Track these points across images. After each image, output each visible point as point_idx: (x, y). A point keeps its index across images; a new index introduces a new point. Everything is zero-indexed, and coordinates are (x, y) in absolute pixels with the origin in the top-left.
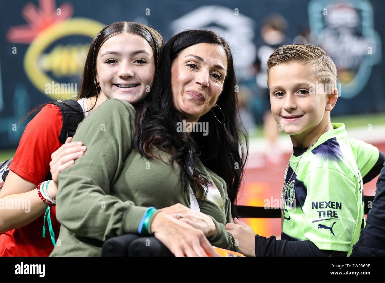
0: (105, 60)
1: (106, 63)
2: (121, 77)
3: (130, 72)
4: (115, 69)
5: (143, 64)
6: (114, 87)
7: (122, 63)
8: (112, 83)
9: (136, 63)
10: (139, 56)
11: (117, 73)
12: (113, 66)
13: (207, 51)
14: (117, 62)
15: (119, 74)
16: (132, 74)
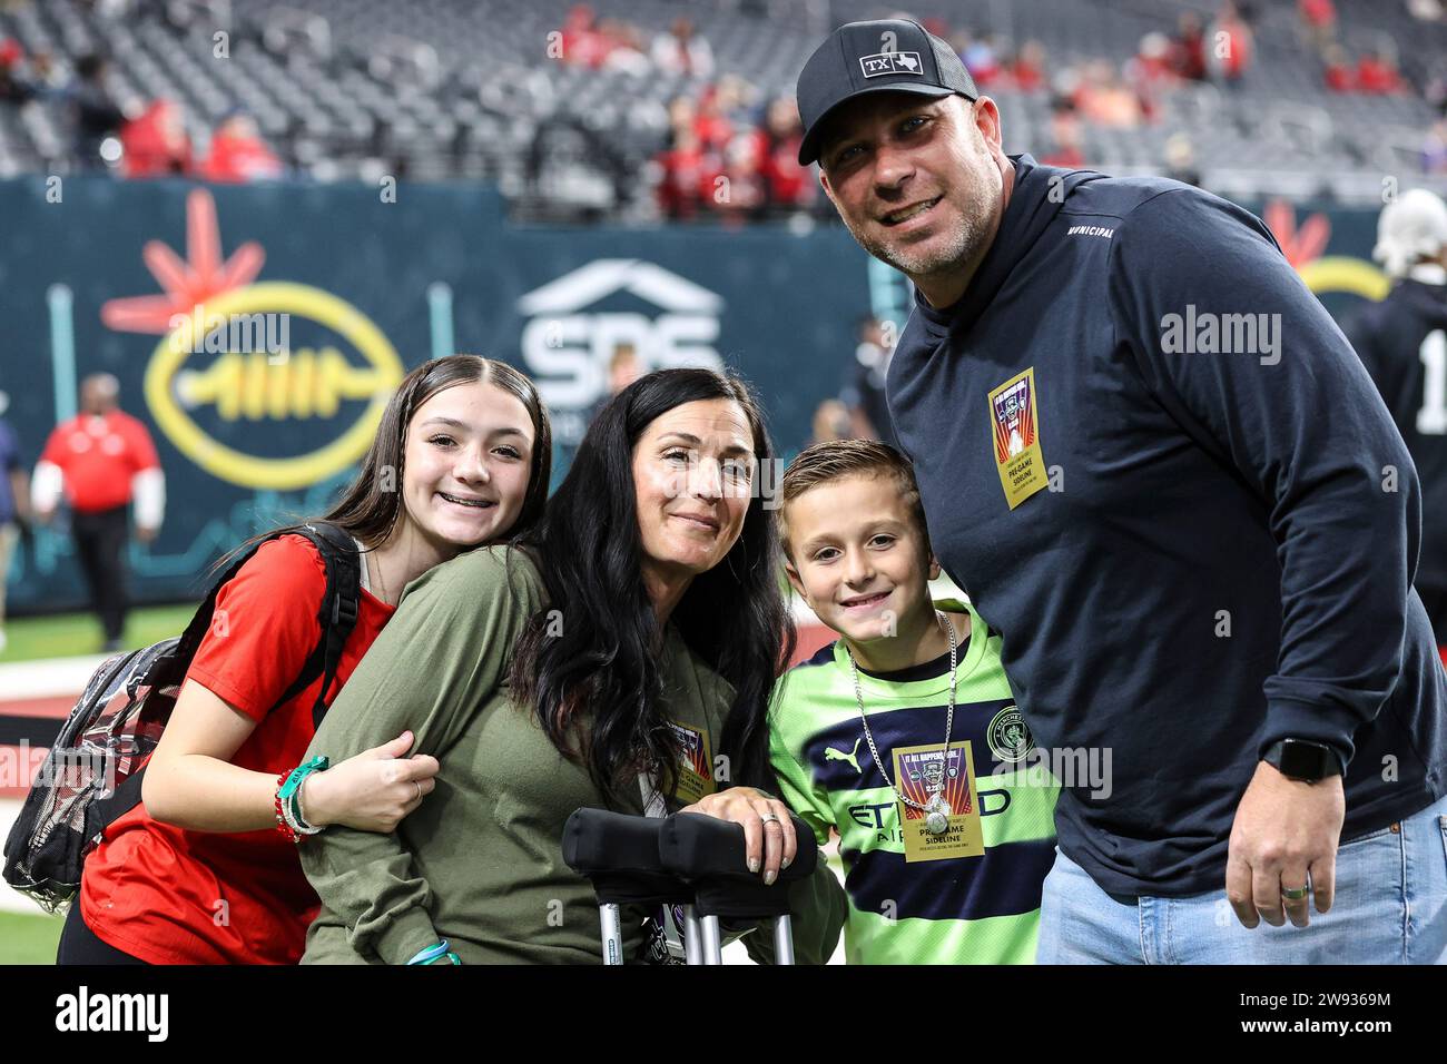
0: (428, 435)
1: (431, 442)
2: (461, 480)
3: (481, 471)
4: (450, 458)
5: (513, 459)
6: (438, 498)
7: (468, 447)
8: (435, 490)
9: (497, 454)
10: (505, 442)
11: (450, 469)
12: (445, 450)
13: (705, 419)
14: (455, 444)
15: (457, 472)
16: (486, 477)
